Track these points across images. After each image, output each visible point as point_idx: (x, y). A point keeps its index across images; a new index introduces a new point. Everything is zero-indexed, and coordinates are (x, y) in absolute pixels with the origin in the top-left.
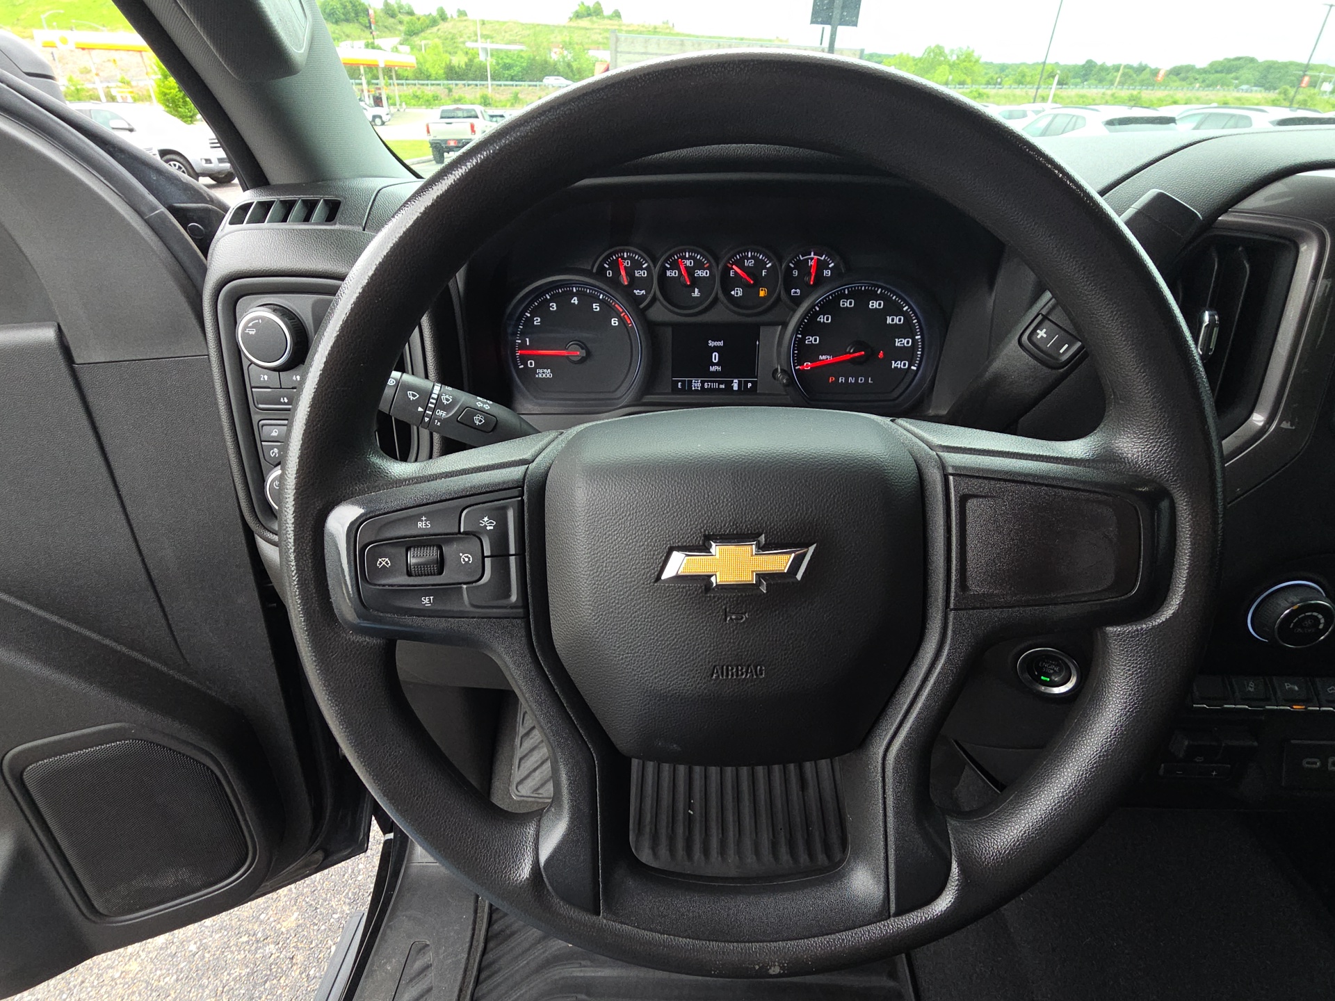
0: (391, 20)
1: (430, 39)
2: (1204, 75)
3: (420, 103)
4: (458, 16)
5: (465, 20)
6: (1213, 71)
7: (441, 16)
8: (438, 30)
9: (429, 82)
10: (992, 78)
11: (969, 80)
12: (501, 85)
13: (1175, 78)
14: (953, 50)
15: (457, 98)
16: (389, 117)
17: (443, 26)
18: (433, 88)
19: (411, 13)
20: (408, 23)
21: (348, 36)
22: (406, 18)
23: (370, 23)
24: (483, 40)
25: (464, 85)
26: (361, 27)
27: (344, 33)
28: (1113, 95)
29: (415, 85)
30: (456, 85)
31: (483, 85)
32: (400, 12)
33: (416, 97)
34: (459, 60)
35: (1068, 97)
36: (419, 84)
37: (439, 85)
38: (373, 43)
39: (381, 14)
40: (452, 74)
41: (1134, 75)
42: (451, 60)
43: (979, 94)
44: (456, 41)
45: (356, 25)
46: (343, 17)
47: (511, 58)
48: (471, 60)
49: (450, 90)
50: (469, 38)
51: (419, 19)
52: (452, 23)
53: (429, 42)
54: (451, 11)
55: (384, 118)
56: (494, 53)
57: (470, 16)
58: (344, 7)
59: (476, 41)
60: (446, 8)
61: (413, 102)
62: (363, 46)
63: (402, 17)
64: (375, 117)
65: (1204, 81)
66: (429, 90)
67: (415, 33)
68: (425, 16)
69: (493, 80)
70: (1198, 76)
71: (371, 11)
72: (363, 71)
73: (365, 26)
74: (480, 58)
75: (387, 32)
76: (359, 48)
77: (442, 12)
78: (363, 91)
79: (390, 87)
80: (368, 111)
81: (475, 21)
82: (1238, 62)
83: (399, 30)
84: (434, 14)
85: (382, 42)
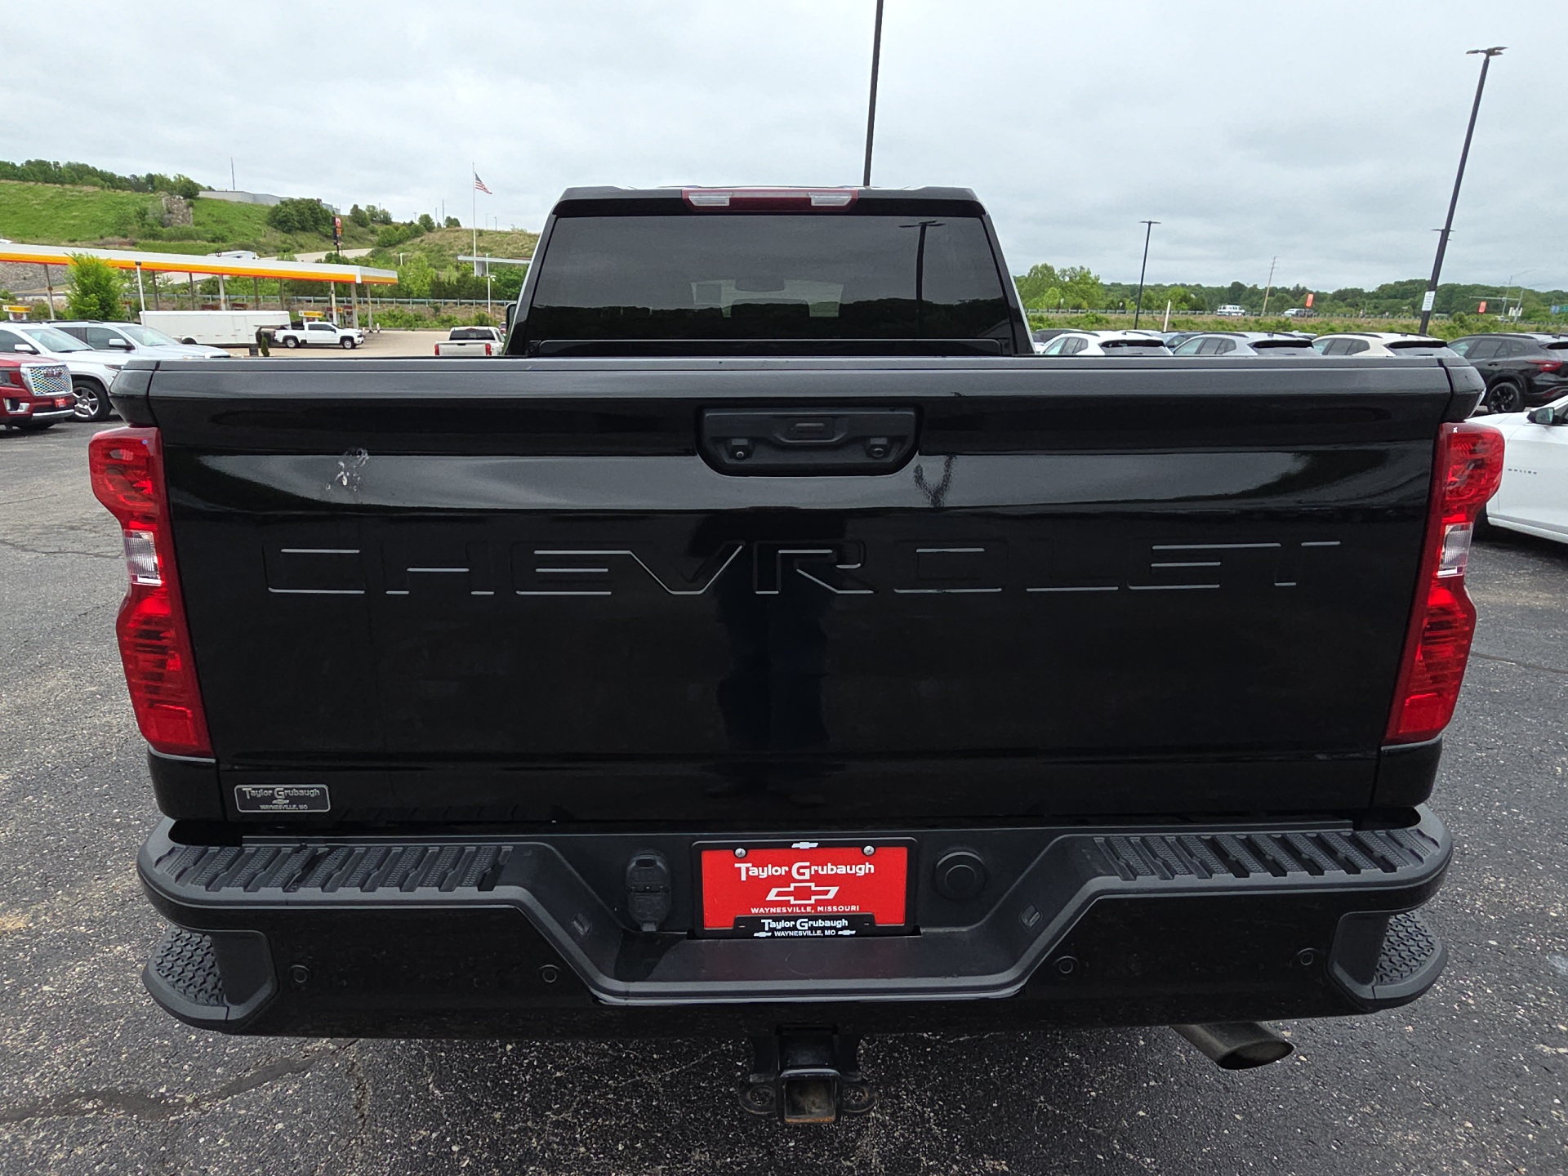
0: (360, 229)
1: (411, 252)
2: (1375, 300)
3: (397, 323)
4: (448, 226)
5: (457, 231)
6: (1385, 297)
7: (425, 225)
8: (422, 241)
9: (411, 300)
10: (1112, 302)
11: (1085, 304)
12: (502, 305)
13: (1342, 304)
14: (1065, 271)
15: (445, 317)
16: (361, 339)
17: (429, 237)
18: (415, 307)
19: (387, 220)
20: (383, 232)
21: (301, 246)
22: (380, 228)
23: (335, 232)
24: (479, 253)
25: (456, 304)
26: (321, 237)
27: (297, 243)
28: (1257, 322)
29: (392, 302)
30: (445, 304)
31: (480, 304)
32: (372, 220)
33: (392, 317)
34: (449, 275)
35: (1205, 324)
36: (397, 302)
37: (423, 303)
38: (337, 255)
39: (349, 223)
40: (441, 291)
42: (437, 276)
43: (1097, 319)
44: (444, 253)
45: (315, 234)
46: (297, 225)
47: (517, 275)
48: (464, 276)
49: (437, 309)
50: (461, 250)
51: (397, 229)
52: (440, 234)
53: (410, 254)
54: (438, 219)
55: (356, 340)
56: (493, 268)
57: (463, 226)
58: (301, 214)
59: (470, 254)
60: (431, 216)
61: (389, 323)
62: (324, 259)
63: (376, 226)
64: (344, 339)
65: (1376, 308)
66: (410, 310)
67: (391, 244)
68: (404, 224)
69: (492, 298)
70: (1367, 302)
71: (337, 220)
72: (333, 288)
73: (327, 236)
74: (476, 273)
75: (355, 243)
76: (319, 261)
77: (426, 221)
78: (331, 309)
79: (363, 306)
80: (334, 331)
81: (469, 231)
82: (1412, 286)
83: (370, 240)
84: (417, 222)
85: (350, 254)
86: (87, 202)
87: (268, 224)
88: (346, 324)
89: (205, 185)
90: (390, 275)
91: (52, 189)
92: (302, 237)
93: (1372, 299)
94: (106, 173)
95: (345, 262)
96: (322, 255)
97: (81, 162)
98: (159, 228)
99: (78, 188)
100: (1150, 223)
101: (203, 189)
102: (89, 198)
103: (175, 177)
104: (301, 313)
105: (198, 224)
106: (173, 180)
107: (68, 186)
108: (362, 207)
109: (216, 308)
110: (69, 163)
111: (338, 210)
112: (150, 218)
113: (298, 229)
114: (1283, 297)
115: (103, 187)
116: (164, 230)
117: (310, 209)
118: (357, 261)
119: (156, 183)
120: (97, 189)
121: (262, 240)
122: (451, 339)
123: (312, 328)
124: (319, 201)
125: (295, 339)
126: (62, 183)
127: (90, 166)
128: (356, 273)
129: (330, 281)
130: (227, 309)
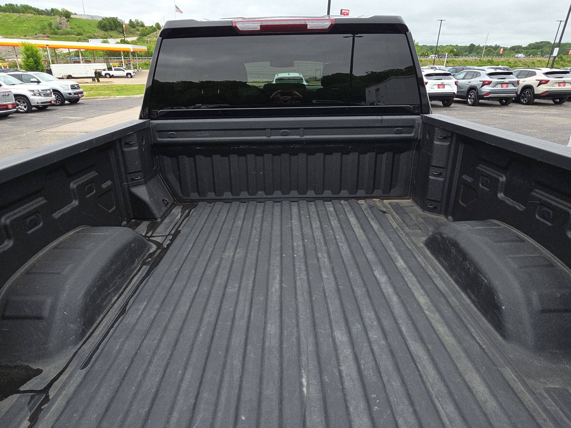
0: (133, 29)
2: (526, 50)
3: (148, 67)
6: (531, 48)
7: (157, 27)
8: (156, 33)
10: (423, 53)
13: (513, 52)
16: (134, 74)
17: (159, 31)
19: (143, 26)
20: (141, 30)
21: (111, 36)
22: (141, 28)
23: (123, 31)
26: (118, 32)
27: (109, 35)
28: (480, 60)
29: (145, 59)
32: (137, 25)
33: (146, 64)
35: (459, 61)
36: (148, 58)
38: (124, 40)
39: (128, 27)
41: (494, 51)
45: (116, 32)
46: (109, 28)
51: (147, 29)
53: (152, 39)
54: (162, 24)
55: (132, 74)
58: (110, 23)
60: (159, 23)
61: (145, 67)
62: (119, 41)
63: (139, 28)
64: (128, 74)
65: (527, 53)
67: (145, 35)
68: (150, 27)
70: (523, 51)
71: (124, 26)
72: (122, 54)
73: (120, 32)
75: (131, 35)
76: (118, 43)
77: (158, 25)
78: (122, 62)
79: (135, 60)
80: (124, 71)
82: (542, 44)
83: (137, 34)
84: (154, 26)
85: (129, 39)
86: (29, 20)
87: (98, 28)
88: (129, 68)
89: (73, 13)
90: (144, 48)
91: (16, 15)
92: (111, 33)
93: (525, 49)
94: (36, 8)
95: (128, 43)
96: (119, 40)
97: (26, 4)
98: (57, 30)
99: (25, 15)
100: (441, 20)
101: (73, 14)
102: (30, 19)
103: (61, 10)
104: (111, 64)
105: (71, 28)
106: (61, 11)
107: (21, 14)
108: (133, 20)
109: (79, 62)
110: (21, 4)
111: (124, 21)
112: (53, 26)
113: (109, 29)
114: (490, 50)
115: (35, 14)
116: (59, 31)
117: (113, 21)
118: (133, 43)
119: (54, 12)
120: (33, 15)
121: (96, 34)
123: (115, 70)
124: (117, 18)
125: (109, 74)
126: (19, 13)
127: (29, 5)
128: (130, 48)
129: (121, 51)
130: (83, 63)
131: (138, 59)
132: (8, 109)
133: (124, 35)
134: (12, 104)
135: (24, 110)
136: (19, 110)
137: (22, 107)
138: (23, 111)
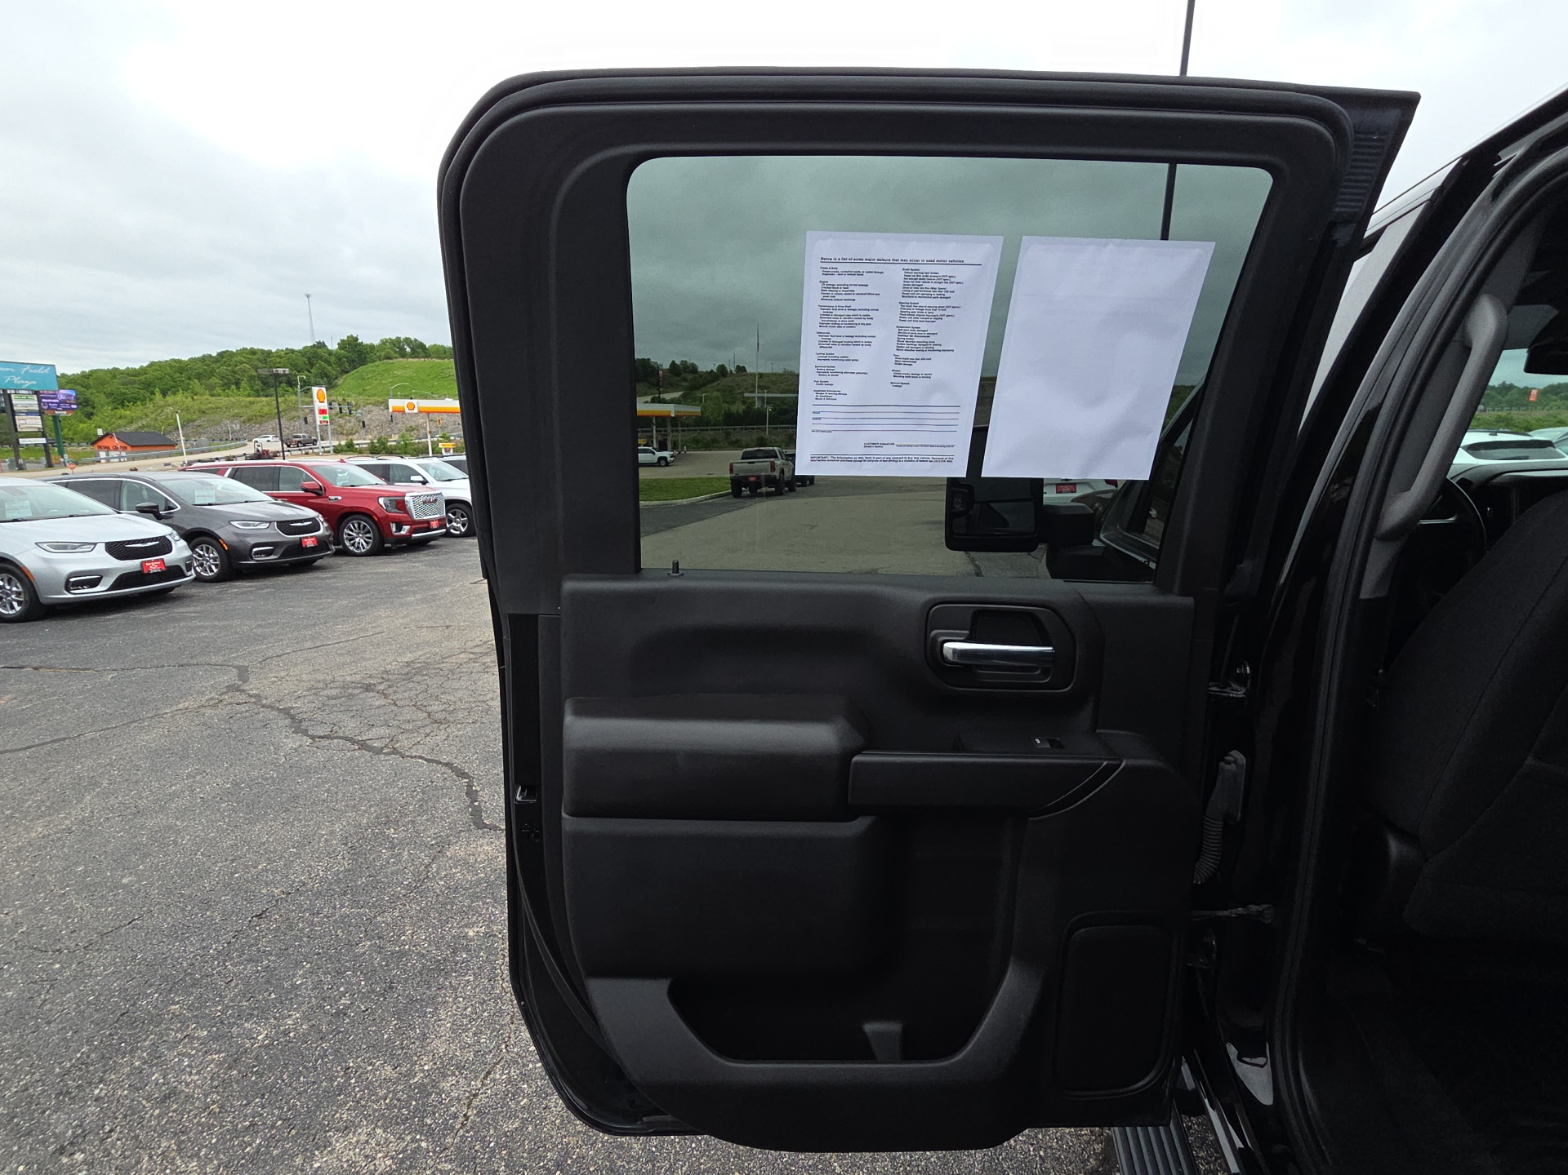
0: (676, 378)
1: (711, 393)
3: (699, 446)
4: (737, 372)
5: (744, 375)
7: (721, 372)
9: (709, 428)
12: (777, 428)
13: (1553, 397)
15: (734, 439)
16: (672, 459)
17: (724, 381)
18: (712, 432)
19: (693, 369)
20: (691, 379)
22: (690, 377)
23: (658, 381)
24: (760, 391)
25: (742, 429)
26: (650, 385)
27: (640, 392)
29: (696, 430)
30: (734, 429)
31: (760, 428)
32: (684, 371)
33: (696, 441)
34: (738, 408)
36: (700, 430)
37: (719, 429)
38: (659, 397)
39: (668, 374)
40: (731, 419)
41: (1499, 397)
42: (729, 408)
44: (734, 392)
45: (646, 384)
47: (787, 405)
48: (748, 408)
49: (728, 434)
50: (747, 389)
51: (701, 376)
52: (731, 378)
53: (709, 394)
54: (731, 368)
55: (669, 459)
56: (770, 401)
57: (749, 370)
59: (753, 392)
60: (726, 366)
61: (693, 445)
62: (650, 400)
63: (686, 375)
64: (660, 459)
66: (709, 435)
67: (697, 388)
68: (707, 372)
69: (769, 424)
71: (661, 372)
72: (654, 422)
73: (654, 385)
74: (757, 405)
75: (672, 388)
76: (646, 402)
77: (722, 368)
78: (652, 437)
79: (675, 434)
80: (654, 454)
81: (753, 375)
83: (682, 385)
84: (715, 371)
85: (668, 396)
88: (663, 448)
90: (696, 410)
95: (664, 402)
96: (649, 398)
108: (678, 362)
111: (662, 366)
117: (642, 366)
118: (672, 401)
122: (743, 458)
124: (649, 359)
128: (670, 409)
129: (653, 416)
131: (682, 431)
132: (429, 529)
133: (658, 389)
134: (440, 520)
135: (460, 531)
136: (452, 531)
137: (459, 525)
138: (458, 532)
